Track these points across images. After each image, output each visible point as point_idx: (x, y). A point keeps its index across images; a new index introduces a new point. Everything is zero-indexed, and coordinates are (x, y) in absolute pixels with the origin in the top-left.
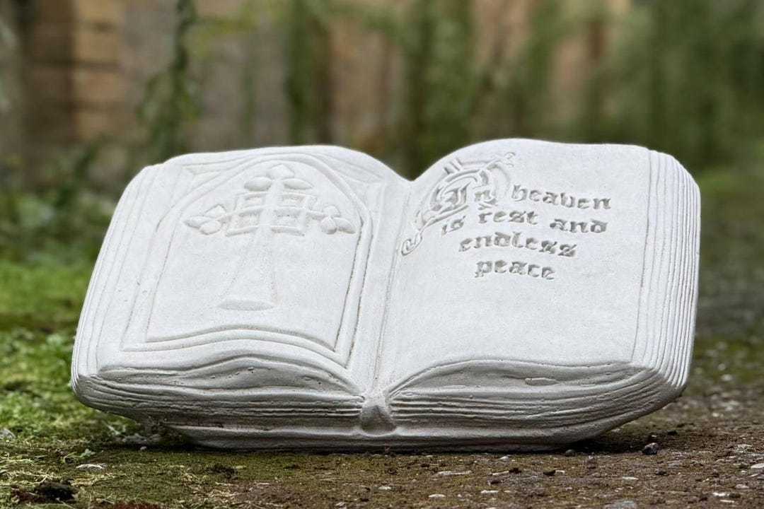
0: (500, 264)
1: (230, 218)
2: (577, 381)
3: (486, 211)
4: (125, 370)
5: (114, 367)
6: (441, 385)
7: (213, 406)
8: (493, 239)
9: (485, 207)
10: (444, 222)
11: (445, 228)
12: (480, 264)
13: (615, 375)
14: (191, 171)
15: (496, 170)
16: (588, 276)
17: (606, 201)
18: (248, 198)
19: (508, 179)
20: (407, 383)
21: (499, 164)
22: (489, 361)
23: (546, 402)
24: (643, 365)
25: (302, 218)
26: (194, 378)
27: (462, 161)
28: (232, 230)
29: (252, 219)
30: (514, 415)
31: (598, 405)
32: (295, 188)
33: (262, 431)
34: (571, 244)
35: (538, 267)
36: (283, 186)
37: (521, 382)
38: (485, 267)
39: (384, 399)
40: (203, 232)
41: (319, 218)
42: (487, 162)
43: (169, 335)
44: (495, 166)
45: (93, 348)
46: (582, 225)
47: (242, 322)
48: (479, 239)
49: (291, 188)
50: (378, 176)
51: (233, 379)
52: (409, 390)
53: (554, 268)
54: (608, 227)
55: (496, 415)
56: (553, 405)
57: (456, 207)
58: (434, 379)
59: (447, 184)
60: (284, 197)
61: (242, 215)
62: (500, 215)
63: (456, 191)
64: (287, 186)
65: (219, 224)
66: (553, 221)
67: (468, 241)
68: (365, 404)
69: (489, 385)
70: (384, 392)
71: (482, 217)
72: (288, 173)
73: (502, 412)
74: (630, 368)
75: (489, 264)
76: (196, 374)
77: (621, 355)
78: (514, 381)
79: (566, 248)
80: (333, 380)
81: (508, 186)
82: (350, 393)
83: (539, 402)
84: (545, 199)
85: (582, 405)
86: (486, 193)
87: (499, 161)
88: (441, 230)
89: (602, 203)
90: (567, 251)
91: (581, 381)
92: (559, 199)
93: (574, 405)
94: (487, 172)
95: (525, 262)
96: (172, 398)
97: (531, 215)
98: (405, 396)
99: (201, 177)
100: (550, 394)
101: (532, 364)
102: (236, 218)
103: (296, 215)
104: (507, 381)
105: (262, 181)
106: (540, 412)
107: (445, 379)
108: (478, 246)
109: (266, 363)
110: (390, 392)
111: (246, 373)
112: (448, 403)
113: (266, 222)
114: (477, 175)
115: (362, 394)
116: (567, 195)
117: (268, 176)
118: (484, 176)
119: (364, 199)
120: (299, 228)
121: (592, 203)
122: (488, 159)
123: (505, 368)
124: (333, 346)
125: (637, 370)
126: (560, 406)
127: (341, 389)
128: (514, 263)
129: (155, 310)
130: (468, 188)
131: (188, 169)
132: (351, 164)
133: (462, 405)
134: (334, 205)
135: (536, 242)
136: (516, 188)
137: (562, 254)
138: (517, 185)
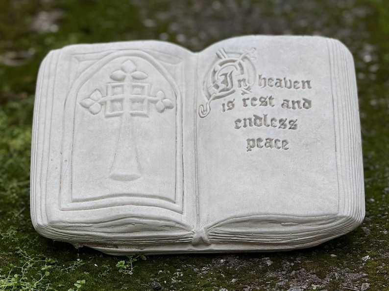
0: (259, 140)
1: (105, 103)
2: (309, 224)
3: (246, 96)
4: (64, 224)
5: (57, 222)
6: (236, 227)
7: (113, 240)
8: (253, 120)
9: (245, 93)
10: (222, 100)
11: (224, 105)
12: (249, 140)
13: (330, 221)
14: (77, 58)
15: (246, 61)
16: (307, 145)
17: (308, 82)
18: (114, 87)
19: (254, 69)
20: (217, 225)
21: (247, 56)
22: (262, 216)
23: (292, 235)
24: (345, 215)
25: (145, 103)
26: (102, 227)
27: (226, 50)
28: (108, 113)
29: (118, 104)
30: (275, 241)
31: (320, 235)
32: (139, 79)
33: (139, 250)
34: (295, 120)
35: (279, 141)
36: (132, 78)
37: (279, 225)
38: (251, 143)
39: (204, 232)
40: (91, 112)
41: (155, 102)
42: (241, 54)
43: (85, 197)
44: (245, 57)
45: (43, 205)
46: (298, 102)
47: (125, 191)
48: (245, 120)
49: (136, 79)
50: (180, 58)
51: (123, 228)
52: (218, 228)
53: (289, 141)
54: (312, 103)
55: (266, 241)
56: (296, 236)
57: (228, 90)
58: (232, 224)
59: (220, 68)
60: (134, 87)
61: (112, 101)
62: (254, 99)
63: (226, 75)
64: (134, 78)
65: (99, 105)
66: (282, 102)
67: (239, 121)
68: (195, 236)
69: (262, 227)
70: (205, 228)
71: (244, 100)
72: (133, 67)
73: (269, 240)
74: (338, 217)
75: (253, 140)
76: (103, 226)
77: (333, 210)
78: (275, 224)
79: (292, 123)
80: (177, 225)
81: (255, 74)
82: (187, 230)
83: (289, 235)
84: (276, 84)
85: (311, 235)
86: (244, 80)
87: (247, 54)
88: (221, 106)
89: (306, 84)
90: (293, 126)
91: (311, 224)
92: (283, 82)
93: (308, 235)
94: (241, 62)
95: (272, 138)
96: (90, 237)
97: (270, 98)
98: (216, 232)
99: (83, 64)
100: (295, 231)
101: (285, 216)
102: (109, 103)
103: (142, 101)
104: (272, 224)
105: (119, 74)
106: (289, 239)
107: (238, 224)
108: (245, 126)
109: (141, 220)
110: (208, 228)
111: (131, 226)
112: (240, 236)
113: (127, 109)
114: (236, 64)
115: (193, 230)
116: (287, 79)
117: (122, 69)
118: (240, 65)
119: (174, 76)
120: (145, 112)
121: (301, 84)
122: (241, 51)
123: (271, 219)
124: (174, 200)
125: (341, 217)
126: (300, 236)
127: (182, 229)
128: (266, 140)
129: (74, 176)
130: (233, 74)
131: (75, 57)
132: (165, 53)
133: (248, 237)
134: (161, 90)
135: (276, 121)
136: (260, 76)
137: (290, 128)
138: (260, 74)
